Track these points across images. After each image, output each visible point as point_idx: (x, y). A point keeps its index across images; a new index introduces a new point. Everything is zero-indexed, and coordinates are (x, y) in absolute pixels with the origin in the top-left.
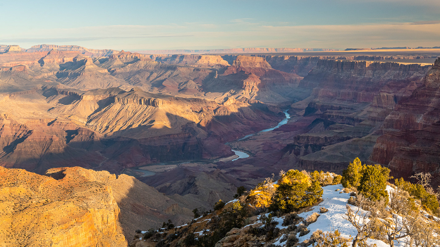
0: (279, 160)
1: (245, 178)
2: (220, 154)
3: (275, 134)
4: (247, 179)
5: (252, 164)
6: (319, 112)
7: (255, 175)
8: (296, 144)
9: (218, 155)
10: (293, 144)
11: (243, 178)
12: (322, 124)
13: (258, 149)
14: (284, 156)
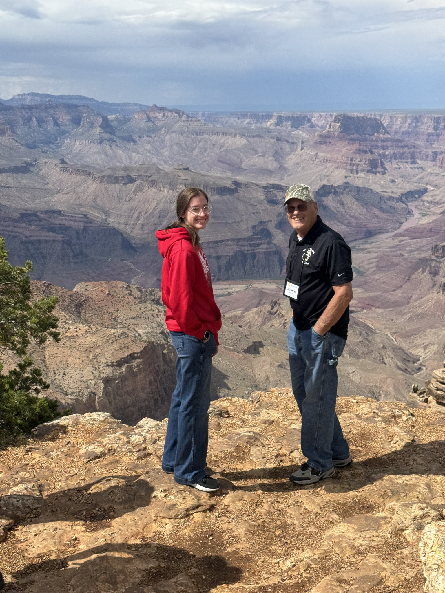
0: (405, 282)
3: (396, 242)
8: (433, 257)
10: (428, 257)
13: (369, 264)
14: (414, 277)
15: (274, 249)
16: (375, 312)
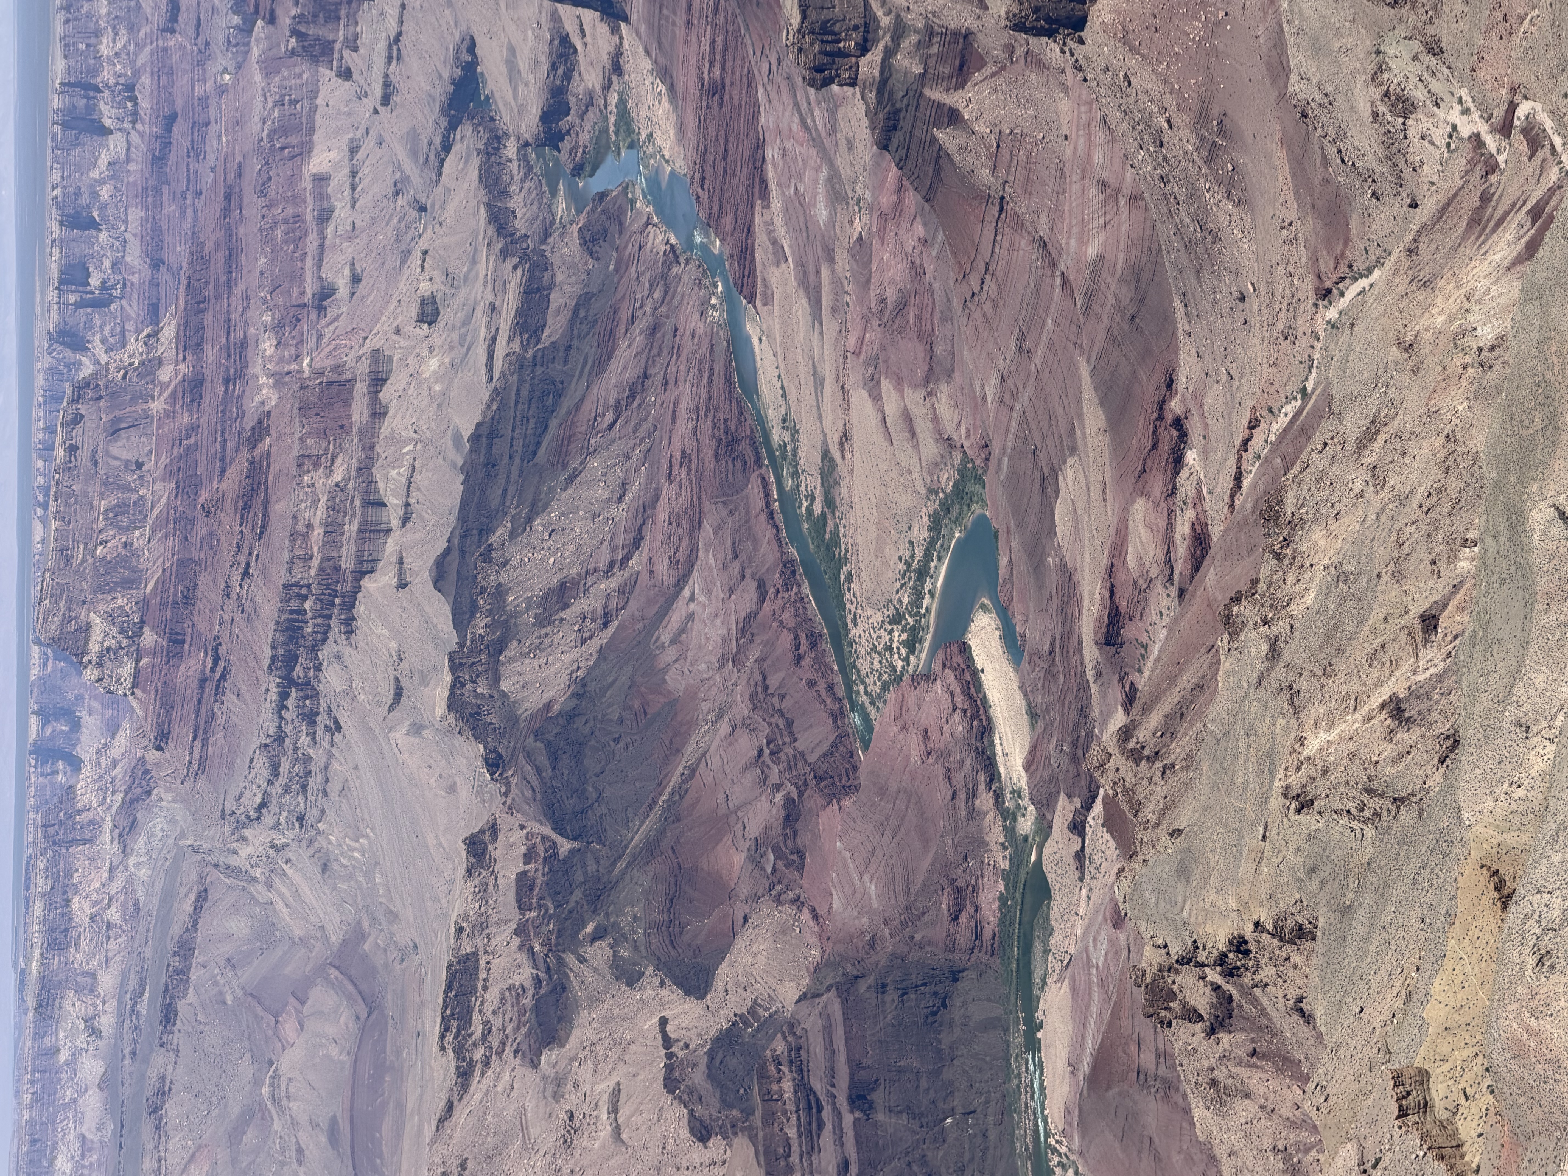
0: (1018, 223)
1: (1183, 528)
2: (959, 778)
3: (781, 280)
4: (1190, 514)
5: (1054, 472)
7: (1154, 447)
8: (870, 67)
9: (972, 794)
10: (872, 96)
11: (1182, 550)
13: (913, 434)
14: (986, 172)
15: (832, 1002)
16: (1198, 397)
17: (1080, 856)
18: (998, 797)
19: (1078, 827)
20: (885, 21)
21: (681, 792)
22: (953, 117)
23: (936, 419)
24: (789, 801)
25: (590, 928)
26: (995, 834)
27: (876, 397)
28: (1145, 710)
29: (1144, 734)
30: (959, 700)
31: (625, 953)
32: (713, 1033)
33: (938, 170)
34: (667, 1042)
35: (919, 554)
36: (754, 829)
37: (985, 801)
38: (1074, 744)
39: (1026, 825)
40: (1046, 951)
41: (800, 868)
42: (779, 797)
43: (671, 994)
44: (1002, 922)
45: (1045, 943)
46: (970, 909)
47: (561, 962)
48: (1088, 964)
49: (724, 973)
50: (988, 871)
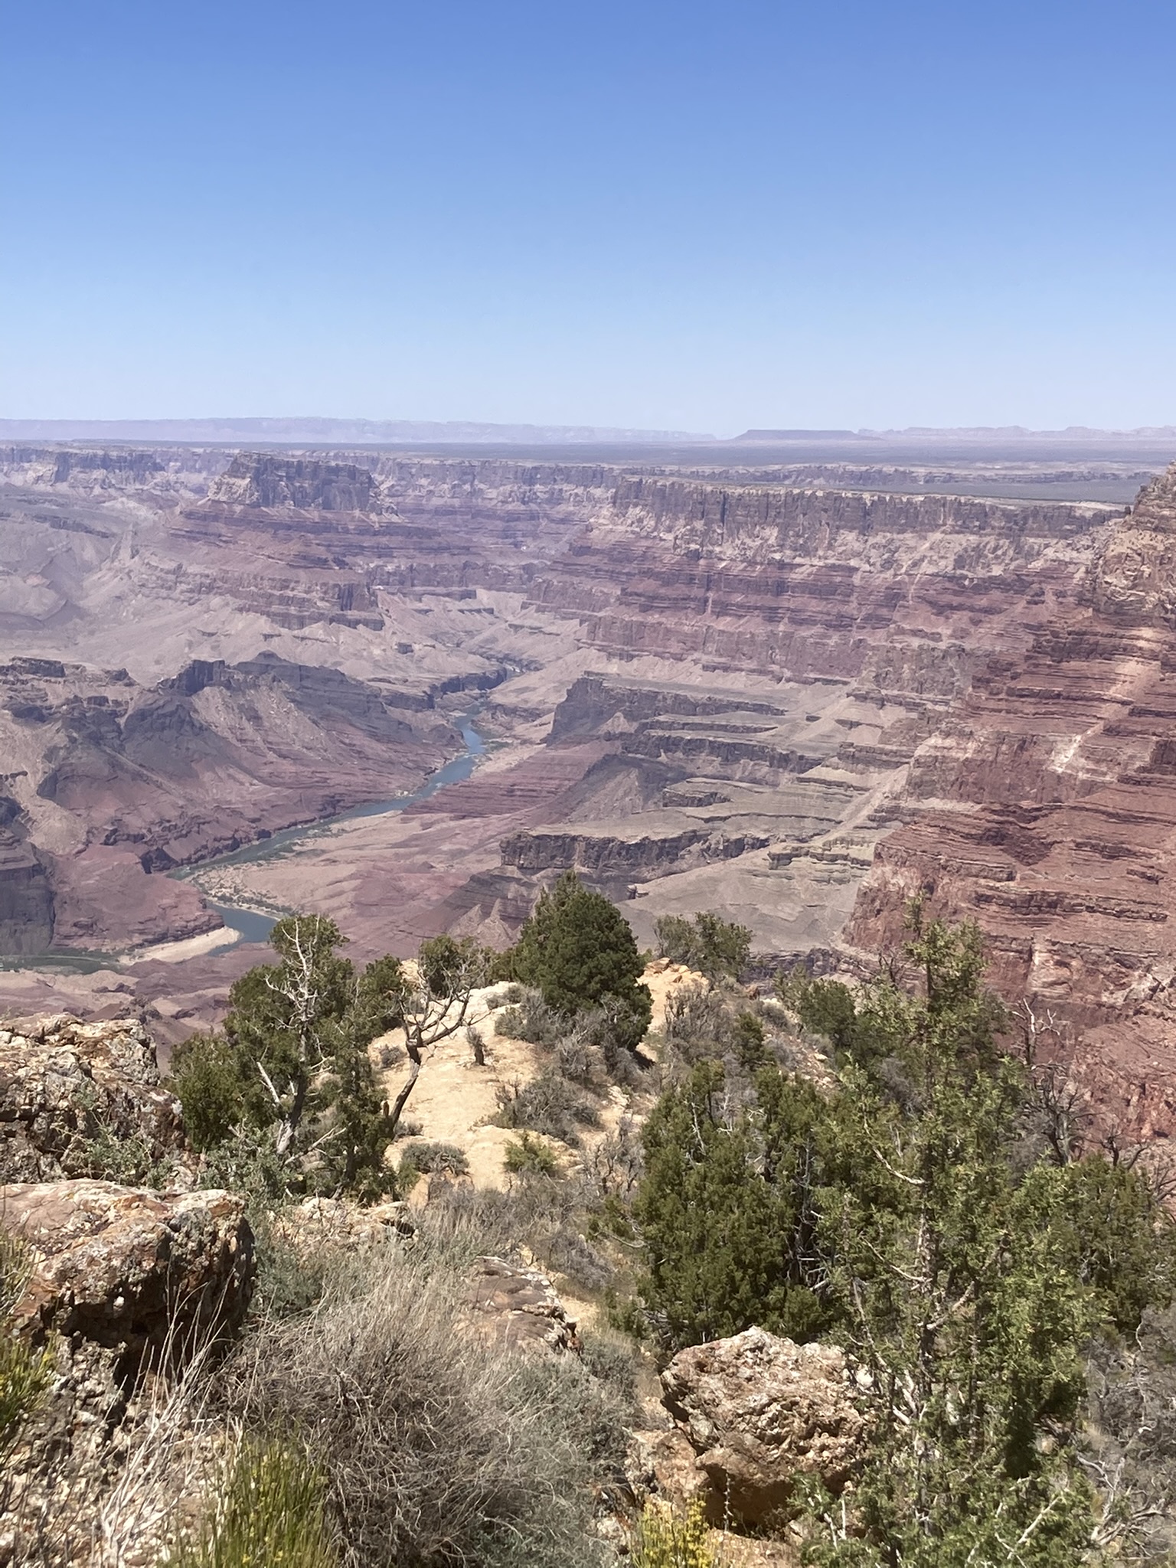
2: (150, 925)
3: (414, 827)
6: (619, 723)
9: (142, 932)
10: (497, 873)
12: (631, 779)
13: (332, 897)
14: (458, 931)
17: (105, 990)
18: (141, 946)
19: (121, 988)
20: (534, 878)
21: (148, 781)
22: (486, 914)
23: (339, 908)
24: (143, 836)
25: (75, 735)
26: (120, 945)
27: (352, 877)
28: (168, 1024)
29: (154, 1023)
30: (192, 924)
31: (62, 753)
32: (19, 799)
33: (458, 907)
34: (14, 776)
35: (270, 901)
36: (127, 819)
37: (137, 939)
38: (164, 985)
39: (125, 961)
40: (56, 973)
41: (106, 843)
42: (144, 831)
43: (40, 778)
44: (74, 949)
45: (61, 973)
46: (81, 932)
47: (56, 720)
48: (46, 996)
49: (50, 804)
50: (100, 941)
